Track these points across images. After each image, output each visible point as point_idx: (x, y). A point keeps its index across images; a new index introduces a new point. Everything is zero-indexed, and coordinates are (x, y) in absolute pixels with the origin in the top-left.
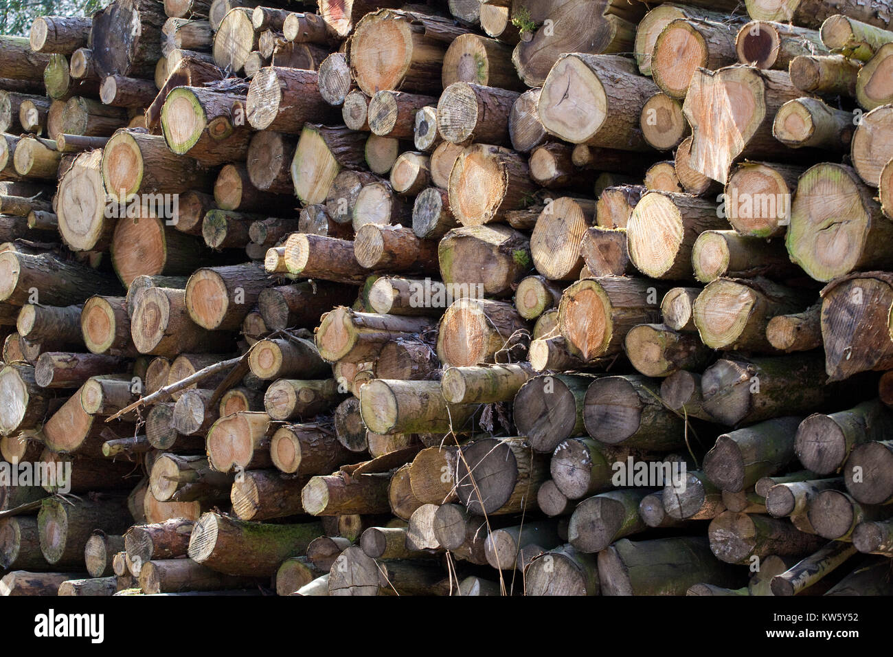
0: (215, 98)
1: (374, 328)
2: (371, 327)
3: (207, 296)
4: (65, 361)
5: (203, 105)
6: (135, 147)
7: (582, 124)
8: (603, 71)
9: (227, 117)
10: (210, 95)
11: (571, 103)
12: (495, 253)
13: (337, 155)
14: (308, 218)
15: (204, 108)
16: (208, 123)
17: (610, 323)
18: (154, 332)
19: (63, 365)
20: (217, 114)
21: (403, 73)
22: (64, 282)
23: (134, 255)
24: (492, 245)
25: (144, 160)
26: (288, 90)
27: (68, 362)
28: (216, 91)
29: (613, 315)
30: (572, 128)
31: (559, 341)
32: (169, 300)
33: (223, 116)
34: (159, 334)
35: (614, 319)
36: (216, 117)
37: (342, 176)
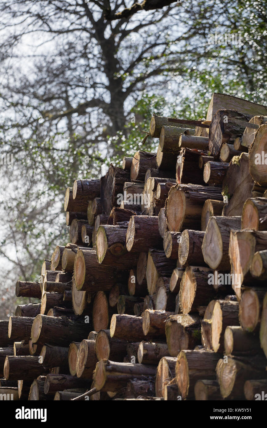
0: (117, 232)
1: (122, 372)
2: (119, 372)
3: (103, 346)
4: (57, 379)
5: (107, 236)
6: (83, 258)
7: (215, 259)
8: (225, 228)
9: (122, 243)
10: (115, 230)
11: (213, 245)
12: (184, 331)
13: (157, 268)
14: (147, 303)
15: (107, 238)
16: (109, 246)
17: (188, 377)
18: (82, 366)
19: (56, 382)
20: (115, 242)
21: (182, 221)
22: (71, 332)
23: (99, 318)
24: (183, 326)
25: (86, 266)
26: (140, 229)
27: (59, 380)
28: (121, 227)
29: (190, 373)
30: (212, 260)
31: (173, 386)
32: (89, 348)
33: (119, 242)
34: (83, 367)
35: (190, 376)
36: (114, 243)
37: (159, 280)
